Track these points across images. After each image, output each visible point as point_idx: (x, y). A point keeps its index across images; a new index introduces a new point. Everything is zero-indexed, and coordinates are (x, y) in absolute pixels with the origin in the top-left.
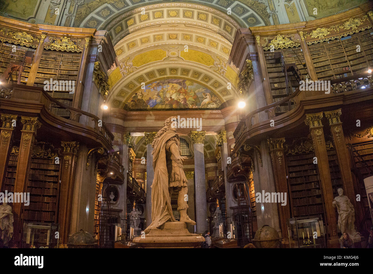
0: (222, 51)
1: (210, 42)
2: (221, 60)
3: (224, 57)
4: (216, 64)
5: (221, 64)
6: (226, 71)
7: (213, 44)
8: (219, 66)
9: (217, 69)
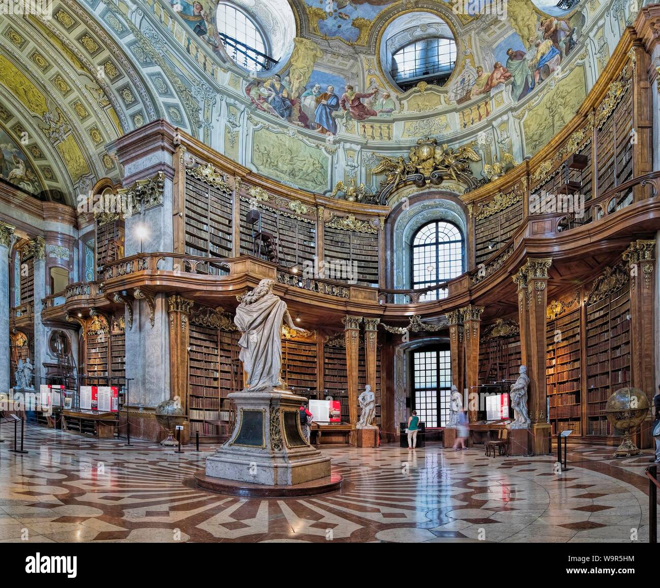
0: (74, 106)
1: (57, 77)
2: (61, 119)
3: (71, 117)
4: (49, 119)
5: (59, 124)
6: (64, 140)
7: (60, 84)
8: (53, 125)
9: (47, 127)
